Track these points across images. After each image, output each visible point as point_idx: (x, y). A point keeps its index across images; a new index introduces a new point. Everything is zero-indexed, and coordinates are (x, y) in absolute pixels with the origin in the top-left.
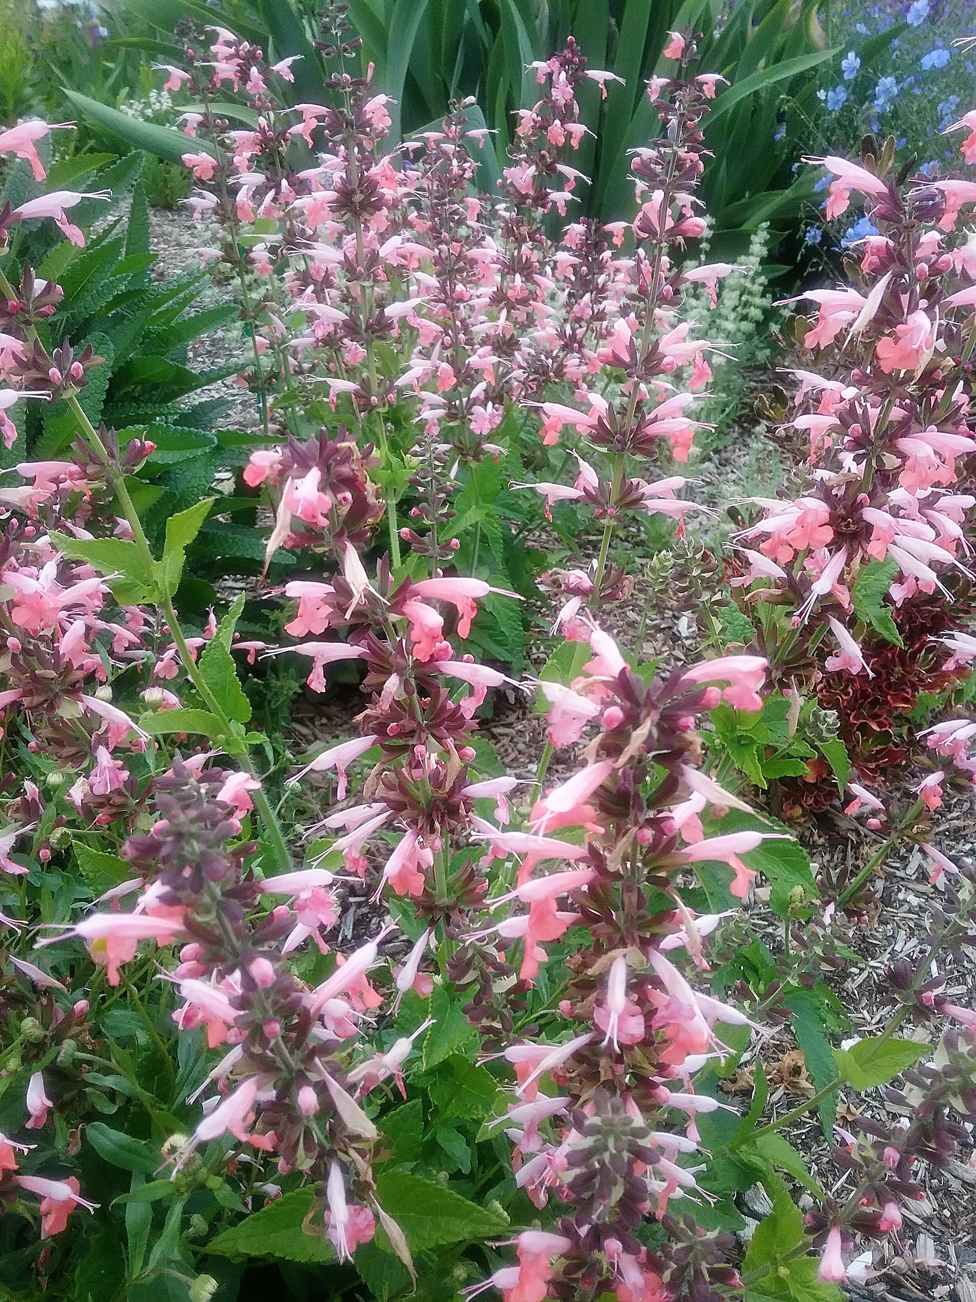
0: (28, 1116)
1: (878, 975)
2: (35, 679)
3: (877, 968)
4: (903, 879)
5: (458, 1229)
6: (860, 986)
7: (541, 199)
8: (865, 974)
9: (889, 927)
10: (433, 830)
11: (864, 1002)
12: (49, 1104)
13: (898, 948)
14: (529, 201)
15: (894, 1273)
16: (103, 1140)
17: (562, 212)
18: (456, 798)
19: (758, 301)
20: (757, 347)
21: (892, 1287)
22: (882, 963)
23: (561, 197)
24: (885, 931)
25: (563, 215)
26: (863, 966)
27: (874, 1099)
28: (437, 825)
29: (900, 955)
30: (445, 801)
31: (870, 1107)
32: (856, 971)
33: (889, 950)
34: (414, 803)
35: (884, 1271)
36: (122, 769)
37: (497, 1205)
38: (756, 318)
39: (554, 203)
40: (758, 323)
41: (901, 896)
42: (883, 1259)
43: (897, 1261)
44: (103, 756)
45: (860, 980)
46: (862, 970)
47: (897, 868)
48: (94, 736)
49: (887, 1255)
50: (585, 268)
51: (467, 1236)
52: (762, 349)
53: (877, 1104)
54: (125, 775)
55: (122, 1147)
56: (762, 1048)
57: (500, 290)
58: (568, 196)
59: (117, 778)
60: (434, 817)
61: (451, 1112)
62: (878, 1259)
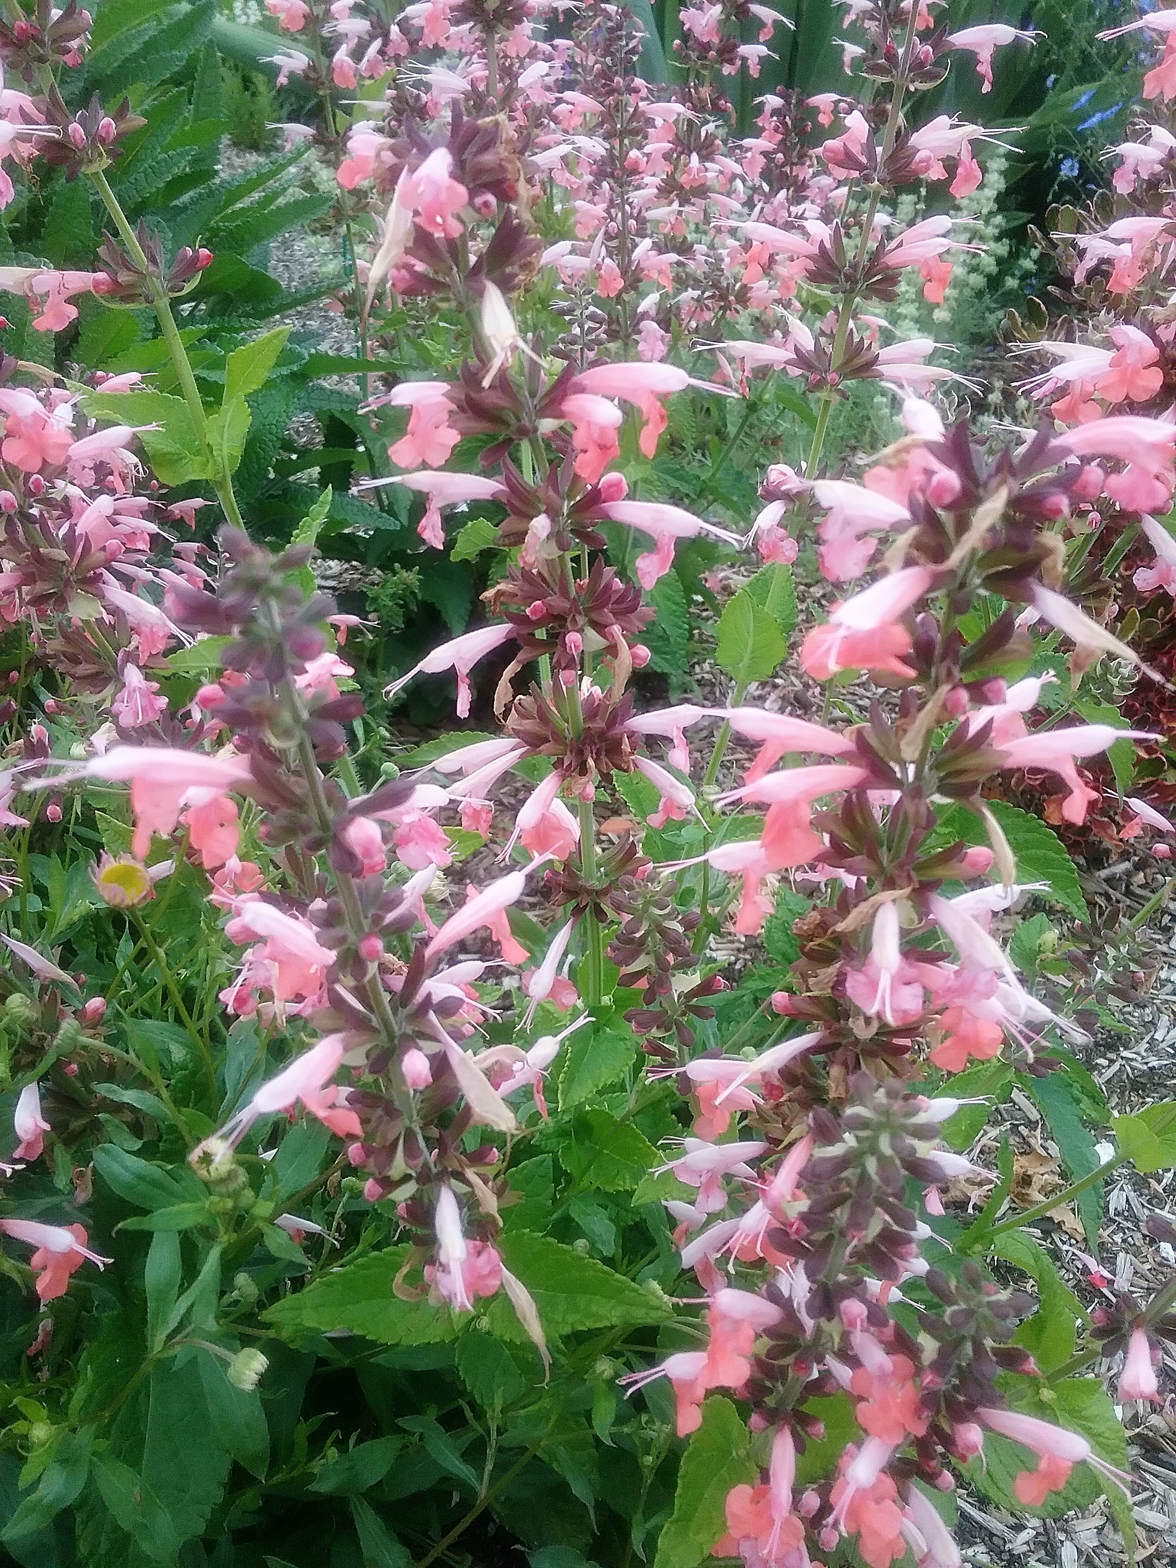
0: (18, 1141)
1: (1133, 1069)
2: (39, 559)
3: (1132, 1060)
4: (1165, 954)
5: (602, 1312)
6: (1109, 1081)
7: (727, 52)
8: (1116, 1067)
9: (1147, 1011)
10: (583, 770)
11: (1115, 1100)
12: (47, 1127)
13: (1159, 1036)
14: (713, 53)
15: (1151, 1434)
16: (116, 1168)
17: (754, 72)
18: (617, 730)
19: (992, 246)
20: (988, 308)
21: (1147, 1451)
22: (1138, 1054)
23: (753, 52)
24: (1142, 1016)
25: (756, 76)
26: (1113, 1056)
27: (1126, 1219)
28: (591, 762)
29: (1162, 1045)
30: (602, 734)
31: (1120, 1229)
32: (1105, 1062)
33: (1147, 1038)
34: (558, 737)
35: (1137, 1430)
36: (157, 693)
37: (655, 1285)
38: (987, 270)
39: (744, 59)
40: (989, 277)
41: (1163, 975)
42: (1135, 1416)
43: (1155, 1420)
44: (133, 676)
45: (1109, 1073)
46: (1112, 1062)
47: (1158, 941)
48: (120, 654)
49: (1141, 1411)
50: (780, 155)
51: (614, 1321)
52: (992, 311)
53: (1129, 1225)
54: (163, 702)
55: (141, 1178)
56: (982, 1152)
57: (671, 177)
58: (763, 50)
59: (152, 706)
60: (587, 752)
61: (591, 1180)
62: (1130, 1415)
